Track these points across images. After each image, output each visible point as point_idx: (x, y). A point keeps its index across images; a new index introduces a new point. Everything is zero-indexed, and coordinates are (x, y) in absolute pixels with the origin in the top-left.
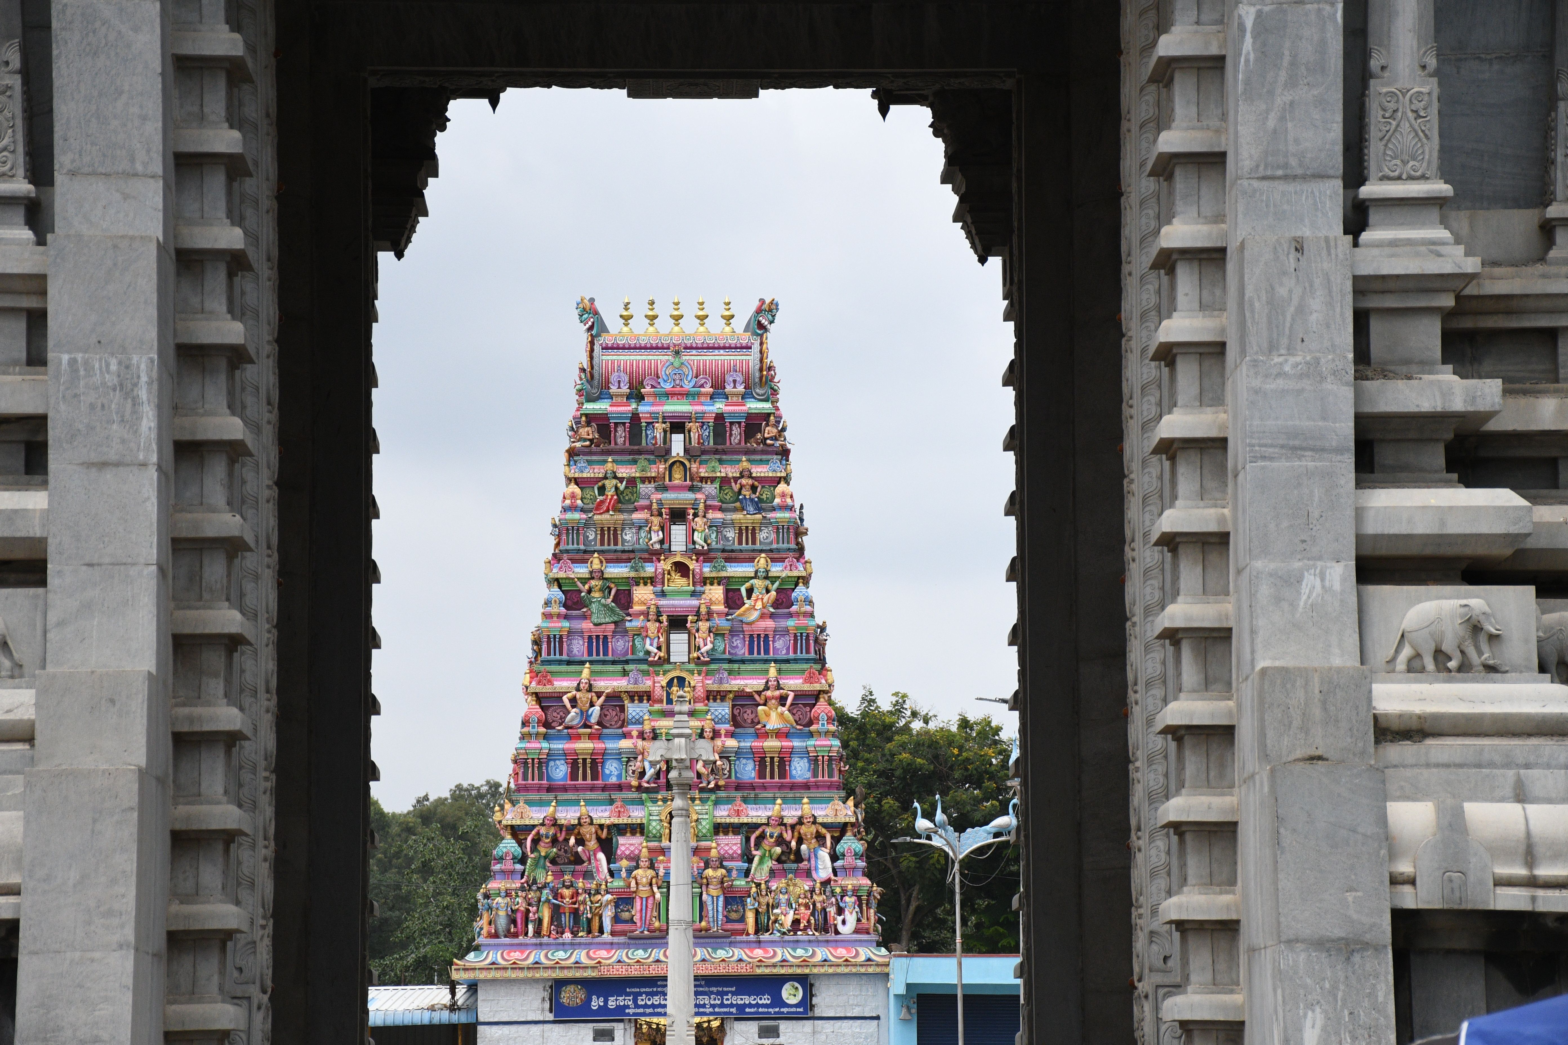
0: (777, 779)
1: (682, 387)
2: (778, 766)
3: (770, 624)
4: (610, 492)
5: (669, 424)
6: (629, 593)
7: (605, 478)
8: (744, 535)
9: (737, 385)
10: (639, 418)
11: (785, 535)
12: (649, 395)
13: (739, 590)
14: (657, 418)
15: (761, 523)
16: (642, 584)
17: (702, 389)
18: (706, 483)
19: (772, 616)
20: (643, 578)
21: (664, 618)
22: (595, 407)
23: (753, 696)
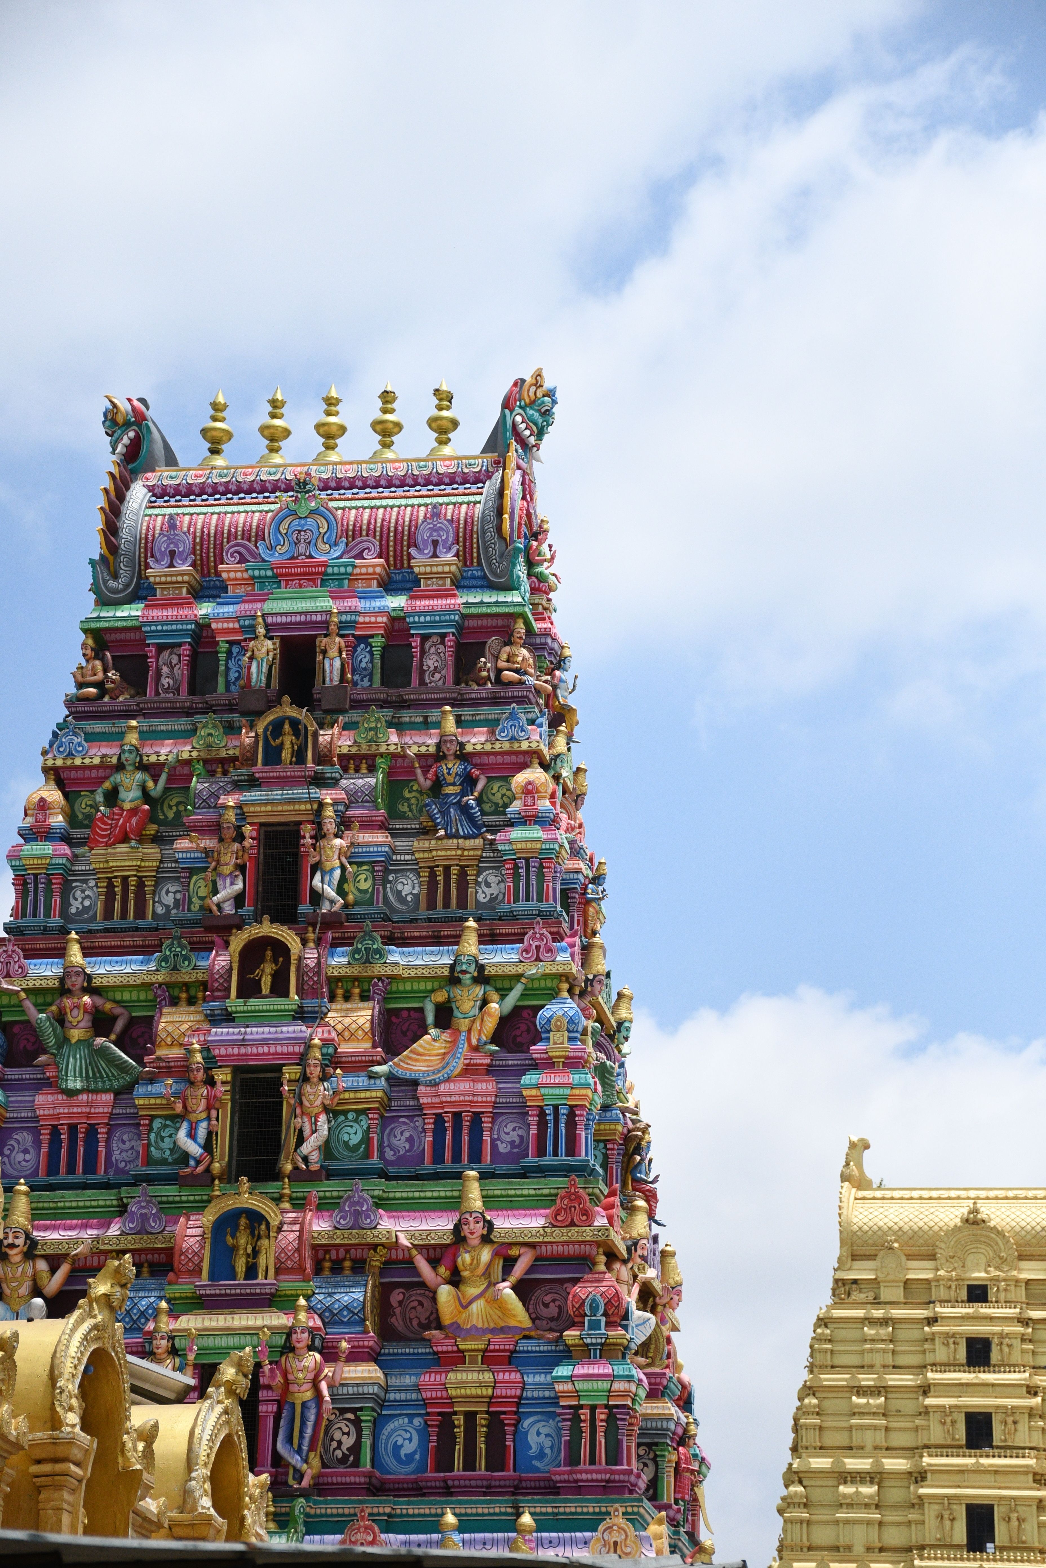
0: (482, 1470)
1: (311, 557)
2: (488, 1436)
3: (485, 1088)
4: (130, 796)
5: (277, 642)
6: (149, 1022)
7: (120, 767)
8: (441, 887)
9: (441, 549)
10: (213, 634)
11: (533, 879)
12: (238, 583)
13: (421, 1010)
14: (252, 629)
15: (480, 859)
16: (184, 1003)
17: (358, 562)
18: (357, 770)
19: (491, 1071)
20: (186, 986)
21: (222, 1075)
22: (119, 614)
23: (410, 1261)
